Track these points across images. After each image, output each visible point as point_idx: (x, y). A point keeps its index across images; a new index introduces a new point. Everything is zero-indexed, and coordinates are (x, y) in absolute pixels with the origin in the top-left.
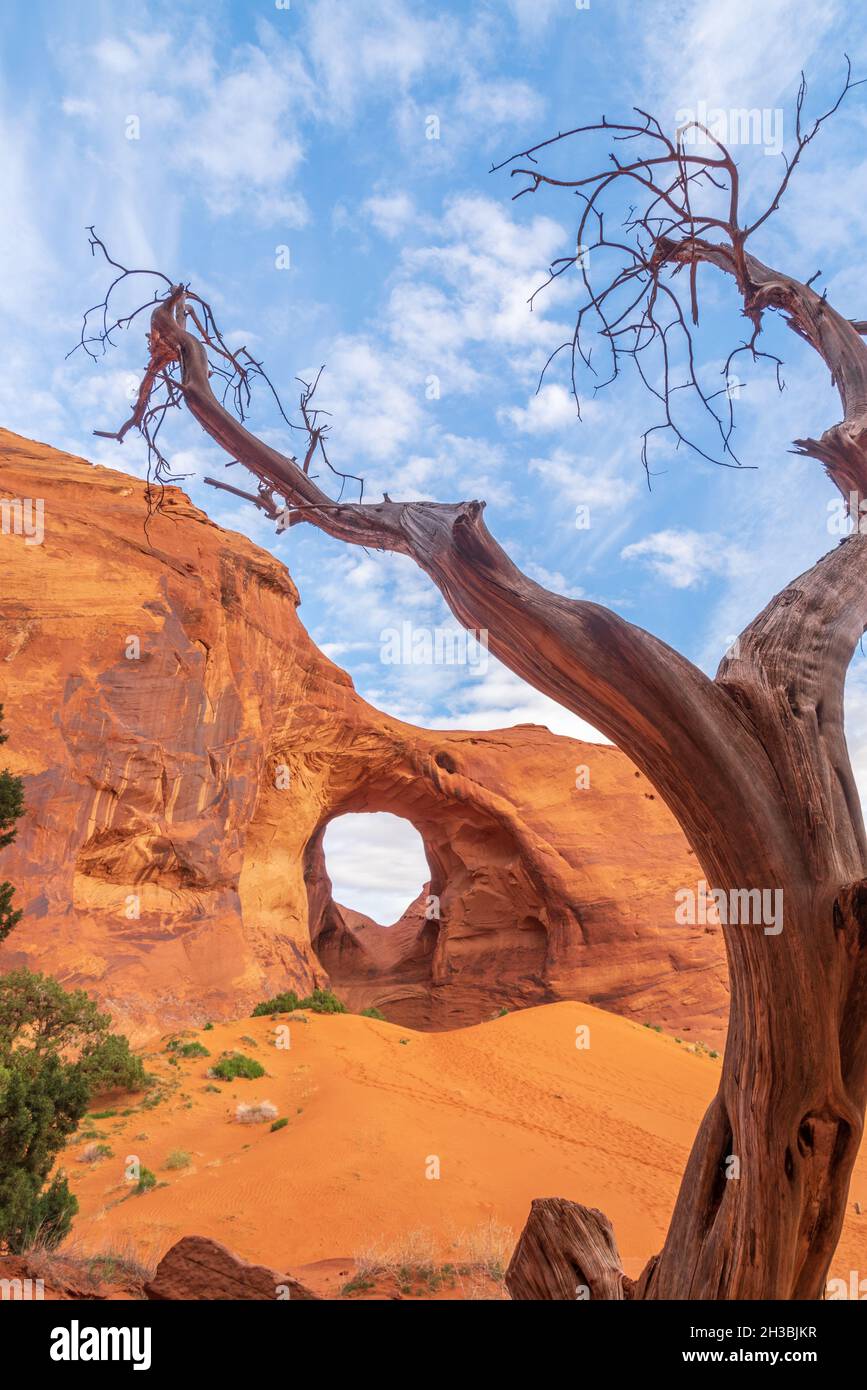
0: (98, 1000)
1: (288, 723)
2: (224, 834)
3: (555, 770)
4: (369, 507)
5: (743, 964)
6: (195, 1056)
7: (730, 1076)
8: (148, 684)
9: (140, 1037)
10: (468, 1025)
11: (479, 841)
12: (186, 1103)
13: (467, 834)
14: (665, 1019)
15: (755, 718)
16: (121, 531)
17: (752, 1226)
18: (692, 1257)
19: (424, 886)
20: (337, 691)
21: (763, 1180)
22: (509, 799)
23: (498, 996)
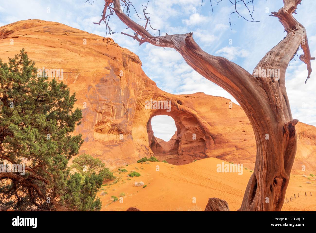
0: (102, 160)
1: (141, 95)
2: (128, 122)
3: (206, 103)
4: (162, 37)
5: (260, 143)
6: (124, 172)
7: (257, 169)
8: (107, 87)
9: (112, 168)
10: (187, 164)
11: (188, 121)
12: (123, 182)
13: (185, 119)
14: (234, 161)
15: (262, 83)
16: (98, 50)
17: (262, 202)
18: (248, 209)
19: (175, 132)
20: (152, 86)
21: (265, 192)
22: (195, 111)
23: (194, 157)
